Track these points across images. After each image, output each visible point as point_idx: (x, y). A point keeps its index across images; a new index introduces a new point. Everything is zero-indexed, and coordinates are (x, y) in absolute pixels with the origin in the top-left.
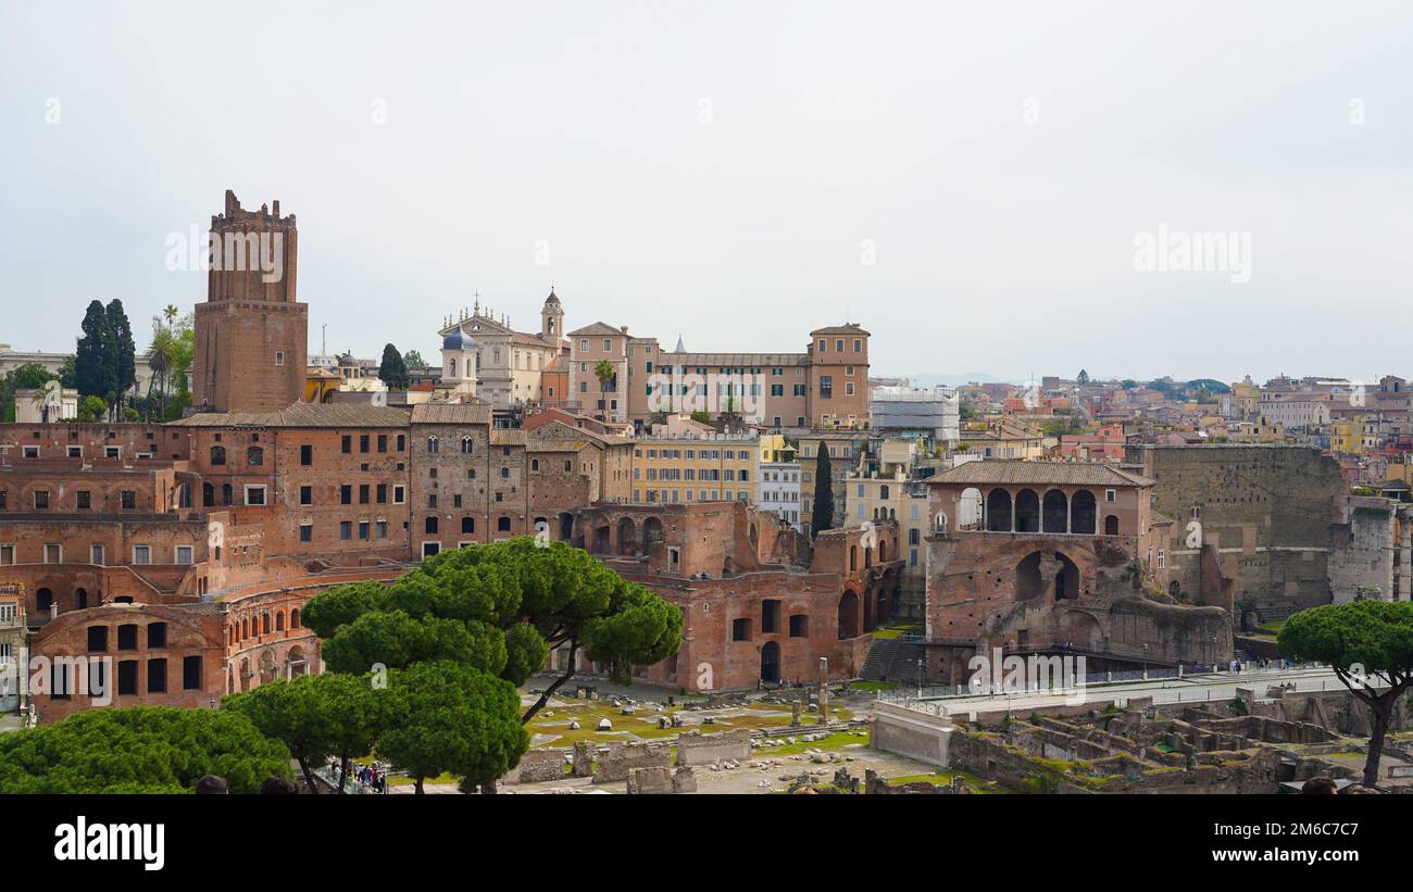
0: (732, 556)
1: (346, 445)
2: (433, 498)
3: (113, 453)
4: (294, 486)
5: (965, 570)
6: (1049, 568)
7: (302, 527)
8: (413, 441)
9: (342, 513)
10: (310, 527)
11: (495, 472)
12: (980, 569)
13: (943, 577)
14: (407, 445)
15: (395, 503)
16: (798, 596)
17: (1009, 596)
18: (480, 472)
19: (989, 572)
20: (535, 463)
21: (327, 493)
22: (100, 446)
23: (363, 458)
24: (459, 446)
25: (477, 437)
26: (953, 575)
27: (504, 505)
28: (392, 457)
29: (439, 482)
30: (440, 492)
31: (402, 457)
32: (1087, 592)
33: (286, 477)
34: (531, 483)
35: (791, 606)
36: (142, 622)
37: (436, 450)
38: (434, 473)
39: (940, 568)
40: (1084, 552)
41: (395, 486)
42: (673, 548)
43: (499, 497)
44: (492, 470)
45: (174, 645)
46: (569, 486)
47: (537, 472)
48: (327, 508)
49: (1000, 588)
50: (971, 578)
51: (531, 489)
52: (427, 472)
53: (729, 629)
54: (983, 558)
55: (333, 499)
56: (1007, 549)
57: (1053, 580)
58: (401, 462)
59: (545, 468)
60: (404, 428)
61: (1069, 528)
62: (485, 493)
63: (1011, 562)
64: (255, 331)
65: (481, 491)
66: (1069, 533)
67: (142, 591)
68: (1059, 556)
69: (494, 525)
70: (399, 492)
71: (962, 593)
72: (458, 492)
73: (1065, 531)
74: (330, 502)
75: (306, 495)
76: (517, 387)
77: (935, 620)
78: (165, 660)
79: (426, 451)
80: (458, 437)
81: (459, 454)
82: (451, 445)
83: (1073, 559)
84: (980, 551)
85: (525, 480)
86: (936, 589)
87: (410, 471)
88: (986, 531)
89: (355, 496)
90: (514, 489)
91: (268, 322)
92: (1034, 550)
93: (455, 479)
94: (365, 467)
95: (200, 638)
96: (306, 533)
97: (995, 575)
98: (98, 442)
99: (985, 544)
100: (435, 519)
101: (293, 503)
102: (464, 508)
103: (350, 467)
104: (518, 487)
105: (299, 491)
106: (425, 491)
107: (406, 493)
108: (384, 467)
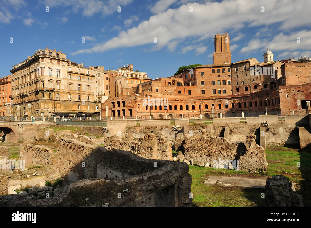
1: (213, 71)
2: (238, 83)
4: (199, 81)
7: (202, 91)
8: (232, 69)
9: (213, 87)
10: (204, 91)
14: (231, 71)
15: (228, 85)
18: (248, 74)
21: (208, 83)
23: (219, 74)
25: (247, 65)
27: (255, 82)
28: (227, 74)
29: (238, 78)
30: (239, 81)
33: (197, 79)
37: (238, 71)
38: (237, 76)
41: (228, 81)
42: (283, 79)
43: (254, 80)
51: (262, 77)
55: (210, 84)
58: (229, 75)
60: (230, 66)
62: (250, 79)
64: (219, 58)
69: (253, 88)
70: (229, 82)
72: (243, 80)
74: (209, 85)
75: (203, 83)
78: (125, 109)
79: (235, 71)
80: (243, 66)
81: (243, 70)
82: (241, 68)
87: (232, 77)
89: (216, 83)
90: (257, 77)
91: (222, 56)
93: (243, 77)
94: (219, 76)
95: (131, 104)
96: (203, 92)
100: (238, 88)
101: (199, 85)
102: (245, 84)
103: (214, 76)
104: (258, 77)
105: (201, 82)
106: (235, 81)
107: (231, 82)
108: (224, 76)
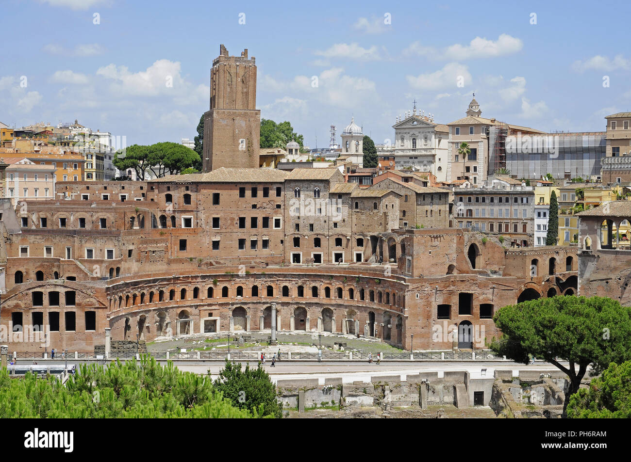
0: (455, 264)
1: (242, 194)
2: (297, 226)
3: (106, 197)
4: (208, 217)
5: (603, 277)
7: (213, 242)
8: (286, 191)
9: (241, 234)
10: (219, 241)
12: (613, 276)
13: (589, 282)
14: (282, 193)
15: (274, 228)
16: (486, 291)
19: (620, 279)
20: (357, 204)
21: (230, 221)
22: (118, 194)
23: (254, 201)
24: (312, 194)
25: (322, 189)
26: (594, 281)
27: (339, 230)
28: (272, 200)
30: (301, 222)
31: (279, 200)
33: (203, 211)
34: (354, 217)
35: (481, 298)
36: (62, 291)
37: (299, 197)
39: (586, 276)
41: (274, 218)
42: (408, 257)
45: (79, 305)
46: (376, 218)
47: (358, 210)
48: (230, 230)
49: (626, 291)
50: (607, 283)
51: (354, 221)
53: (435, 311)
54: (615, 269)
55: (233, 225)
58: (278, 203)
59: (362, 207)
60: (281, 183)
62: (327, 222)
64: (228, 127)
65: (325, 221)
67: (80, 274)
69: (333, 242)
70: (277, 221)
71: (601, 294)
72: (311, 222)
74: (232, 227)
75: (216, 222)
76: (440, 159)
78: (75, 312)
79: (293, 197)
80: (312, 188)
81: (312, 198)
82: (307, 193)
84: (613, 264)
85: (351, 215)
86: (583, 290)
87: (284, 209)
88: (618, 250)
89: (248, 223)
90: (344, 220)
91: (236, 122)
94: (254, 206)
95: (94, 301)
96: (216, 245)
97: (624, 281)
98: (117, 192)
99: (617, 259)
100: (298, 238)
101: (207, 227)
102: (315, 232)
103: (244, 206)
104: (346, 220)
105: (212, 220)
106: (293, 221)
107: (281, 222)
108: (268, 206)
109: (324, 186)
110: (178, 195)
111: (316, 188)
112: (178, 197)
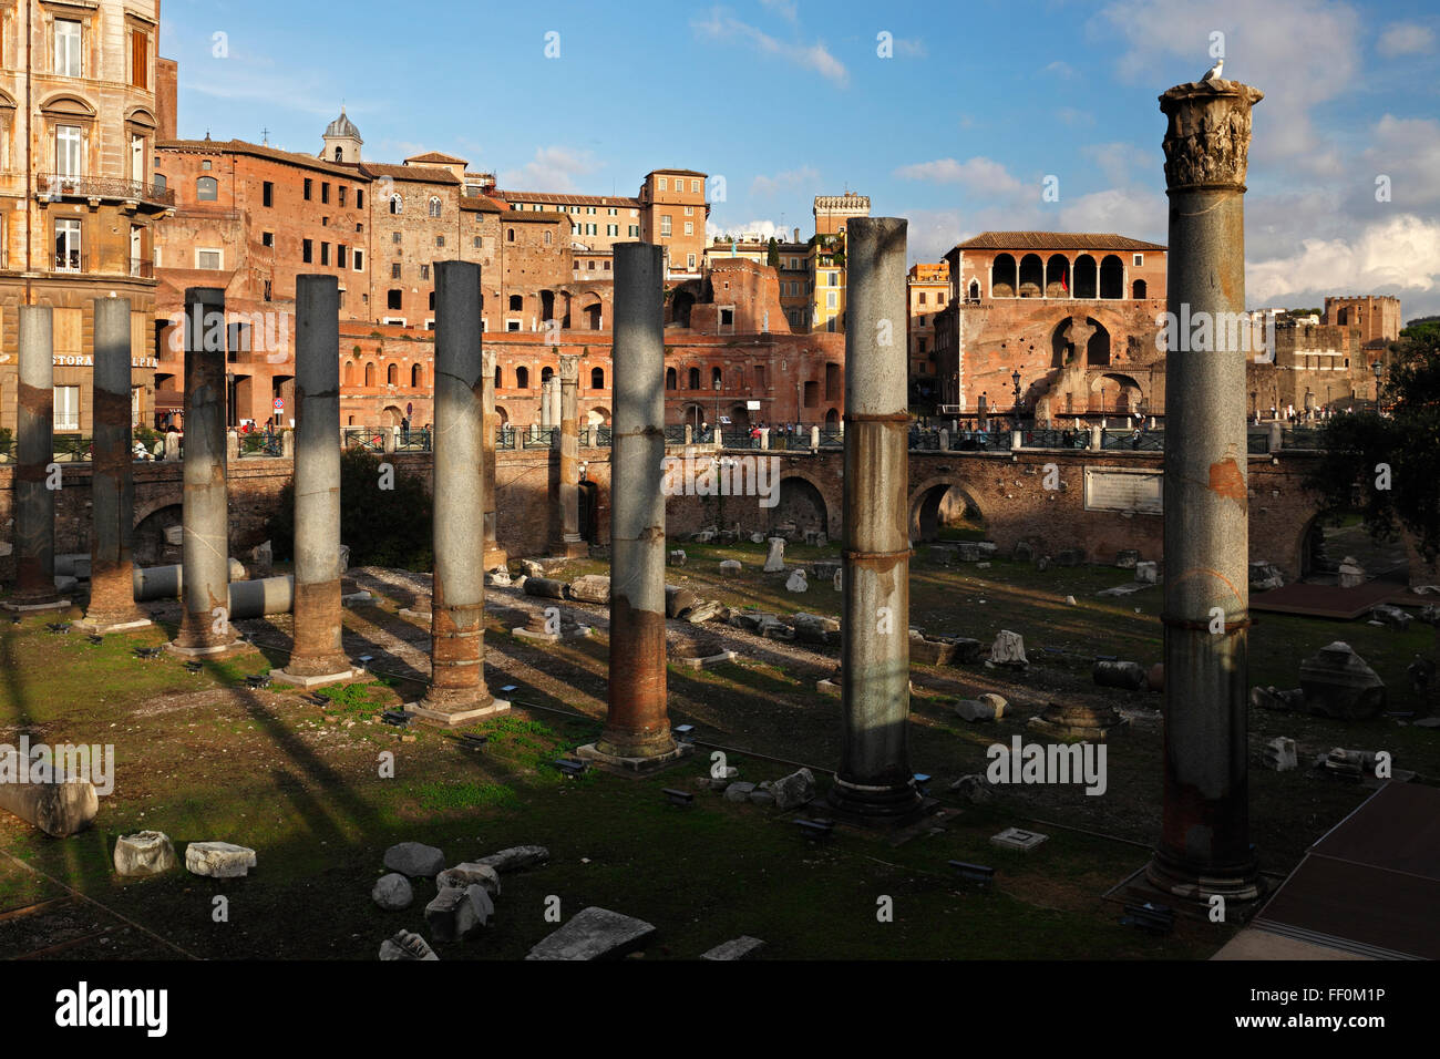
1: (308, 190)
2: (396, 271)
4: (255, 231)
5: (998, 338)
6: (1081, 335)
8: (373, 199)
10: (272, 284)
11: (466, 240)
12: (1013, 337)
13: (977, 346)
14: (366, 203)
15: (354, 270)
17: (1042, 363)
18: (451, 238)
19: (1022, 340)
20: (511, 232)
21: (289, 245)
23: (324, 210)
24: (426, 208)
25: (446, 199)
26: (986, 344)
28: (352, 214)
29: (403, 249)
30: (404, 260)
31: (361, 216)
32: (1118, 357)
34: (506, 256)
37: (399, 212)
38: (397, 238)
39: (974, 336)
40: (1114, 316)
41: (355, 249)
42: (724, 307)
44: (463, 238)
45: (261, 358)
46: (549, 260)
47: (512, 244)
49: (1032, 356)
50: (1004, 346)
51: (506, 263)
52: (389, 236)
53: (802, 392)
54: (1015, 326)
55: (295, 255)
56: (1039, 315)
57: (1085, 345)
58: (360, 221)
59: (522, 238)
60: (365, 181)
61: (1098, 293)
63: (1044, 330)
66: (1098, 298)
68: (1091, 321)
70: (358, 256)
71: (995, 363)
72: (426, 262)
73: (1094, 297)
74: (293, 259)
77: (969, 390)
79: (389, 211)
80: (426, 198)
81: (426, 217)
82: (418, 206)
83: (1104, 324)
84: (1013, 318)
85: (500, 251)
86: (970, 358)
87: (370, 234)
88: (1018, 297)
89: (316, 253)
90: (487, 260)
92: (1066, 316)
93: (423, 247)
94: (325, 221)
97: (1028, 342)
99: (1018, 311)
100: (398, 292)
103: (311, 218)
104: (492, 259)
105: (261, 237)
106: (388, 259)
107: (364, 259)
108: (345, 224)
109: (450, 196)
110: (183, 177)
111: (432, 199)
112: (182, 183)
